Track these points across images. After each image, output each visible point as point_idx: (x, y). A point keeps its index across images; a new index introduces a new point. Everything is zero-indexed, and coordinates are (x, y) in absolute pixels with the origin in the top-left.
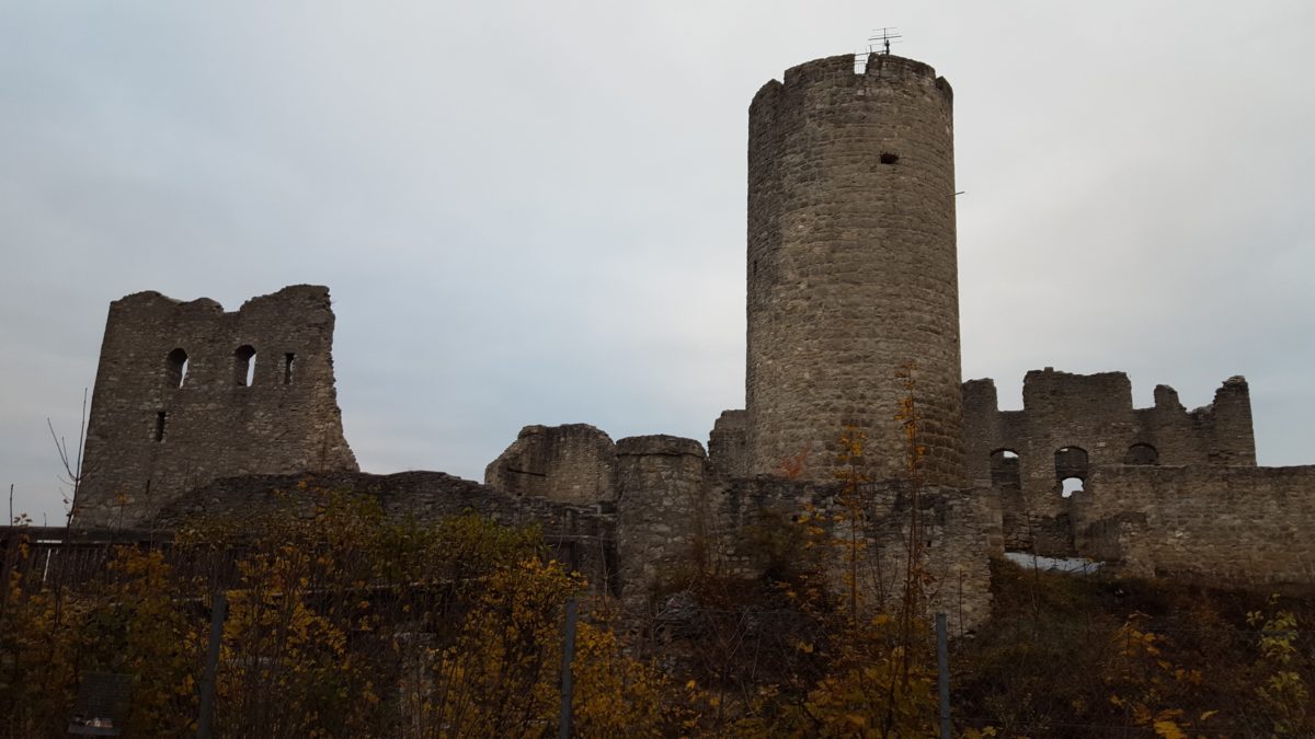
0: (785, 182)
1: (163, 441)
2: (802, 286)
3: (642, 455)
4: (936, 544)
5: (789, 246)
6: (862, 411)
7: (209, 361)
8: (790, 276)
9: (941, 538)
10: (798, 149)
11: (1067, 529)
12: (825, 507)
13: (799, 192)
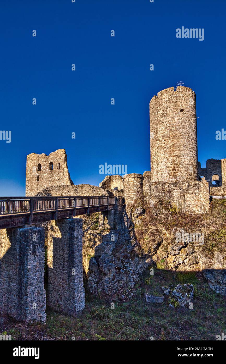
0: (159, 118)
1: (39, 181)
2: (163, 141)
3: (129, 178)
4: (197, 194)
5: (160, 132)
6: (177, 167)
7: (45, 166)
8: (160, 139)
9: (198, 193)
10: (161, 110)
12: (171, 187)
13: (162, 120)
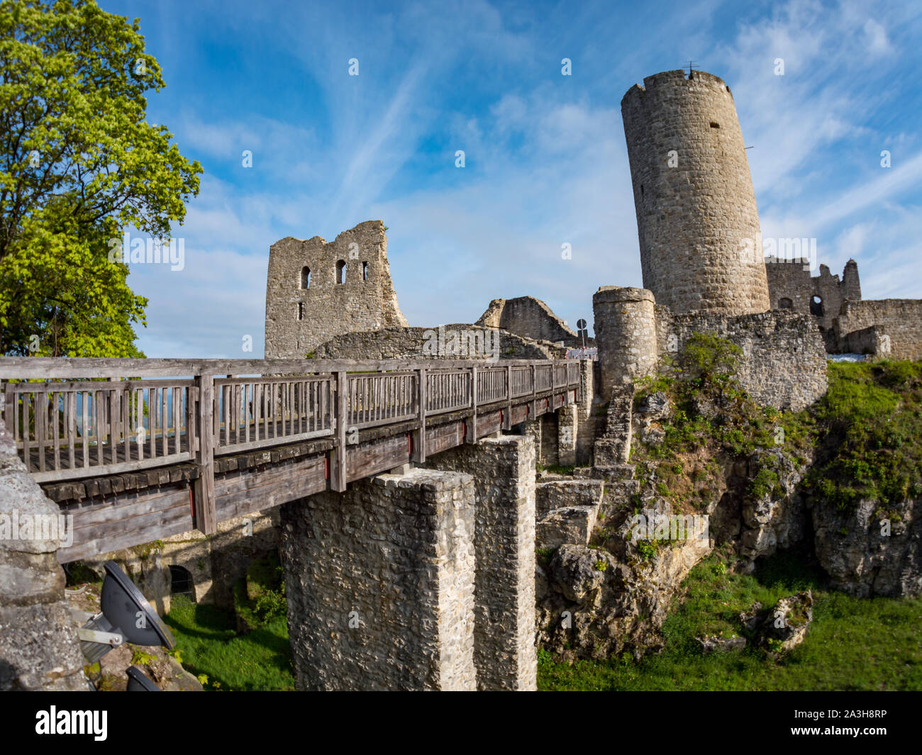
0: (656, 138)
1: (303, 319)
2: (677, 198)
3: (616, 302)
4: (799, 350)
5: (665, 174)
7: (321, 271)
8: (669, 192)
9: (802, 346)
10: (661, 119)
11: (833, 338)
13: (665, 142)
